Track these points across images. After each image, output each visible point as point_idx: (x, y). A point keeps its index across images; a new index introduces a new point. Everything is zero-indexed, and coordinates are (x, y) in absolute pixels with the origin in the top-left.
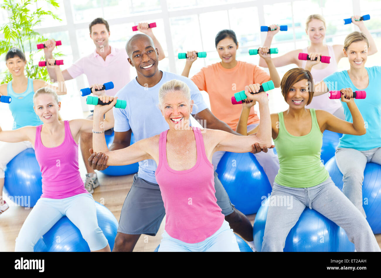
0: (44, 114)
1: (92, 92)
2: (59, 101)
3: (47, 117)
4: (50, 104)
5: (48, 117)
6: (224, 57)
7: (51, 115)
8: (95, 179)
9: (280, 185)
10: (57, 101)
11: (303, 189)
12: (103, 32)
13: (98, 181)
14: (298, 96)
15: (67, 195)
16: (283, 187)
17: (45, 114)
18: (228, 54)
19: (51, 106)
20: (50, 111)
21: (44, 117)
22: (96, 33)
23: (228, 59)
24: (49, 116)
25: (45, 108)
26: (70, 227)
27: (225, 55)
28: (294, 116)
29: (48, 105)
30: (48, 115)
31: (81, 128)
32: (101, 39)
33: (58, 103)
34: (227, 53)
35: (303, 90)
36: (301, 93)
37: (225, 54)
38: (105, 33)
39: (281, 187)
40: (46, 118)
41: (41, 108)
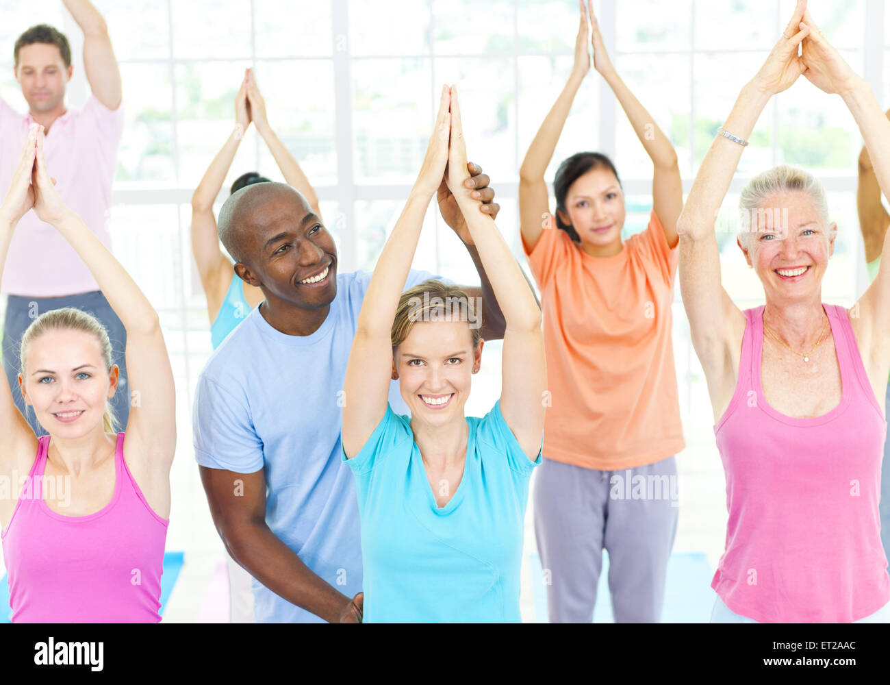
0: (55, 404)
3: (64, 416)
4: (85, 370)
5: (68, 416)
7: (83, 411)
19: (86, 376)
21: (55, 415)
22: (29, 71)
25: (64, 381)
40: (60, 419)
41: (49, 379)
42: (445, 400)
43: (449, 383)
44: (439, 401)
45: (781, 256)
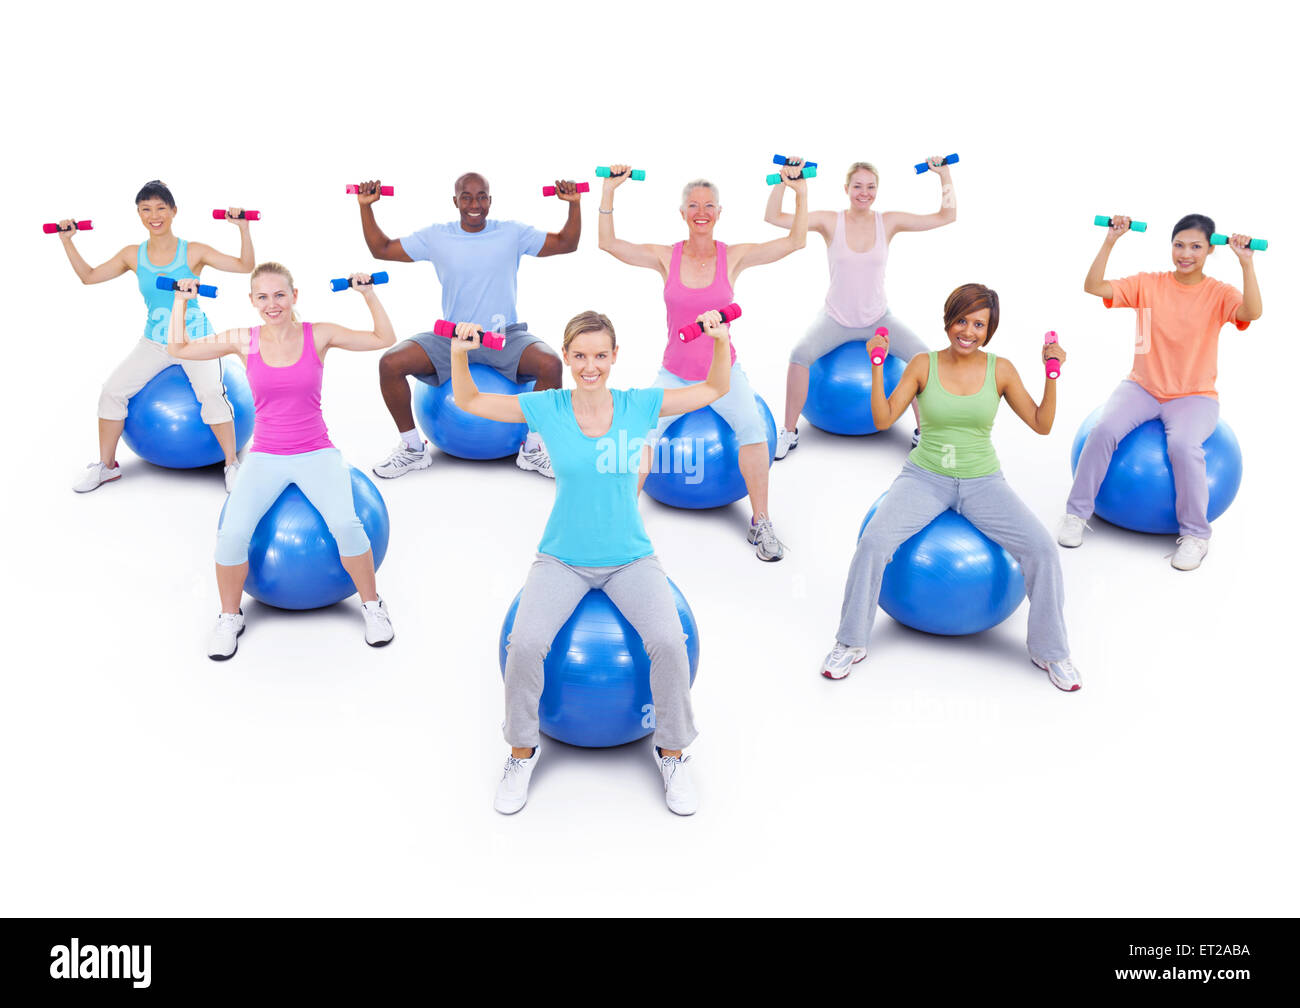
0: (267, 309)
1: (351, 285)
2: (295, 287)
3: (272, 314)
4: (280, 293)
5: (274, 314)
6: (1180, 263)
7: (280, 312)
10: (292, 286)
11: (952, 480)
14: (968, 332)
15: (301, 449)
17: (270, 308)
18: (1189, 259)
20: (278, 305)
21: (267, 314)
24: (275, 312)
25: (271, 298)
26: (302, 504)
27: (1184, 259)
29: (275, 293)
30: (274, 310)
31: (331, 340)
33: (293, 290)
34: (1187, 256)
36: (974, 329)
37: (1183, 257)
40: (270, 316)
41: (264, 297)
45: (698, 214)
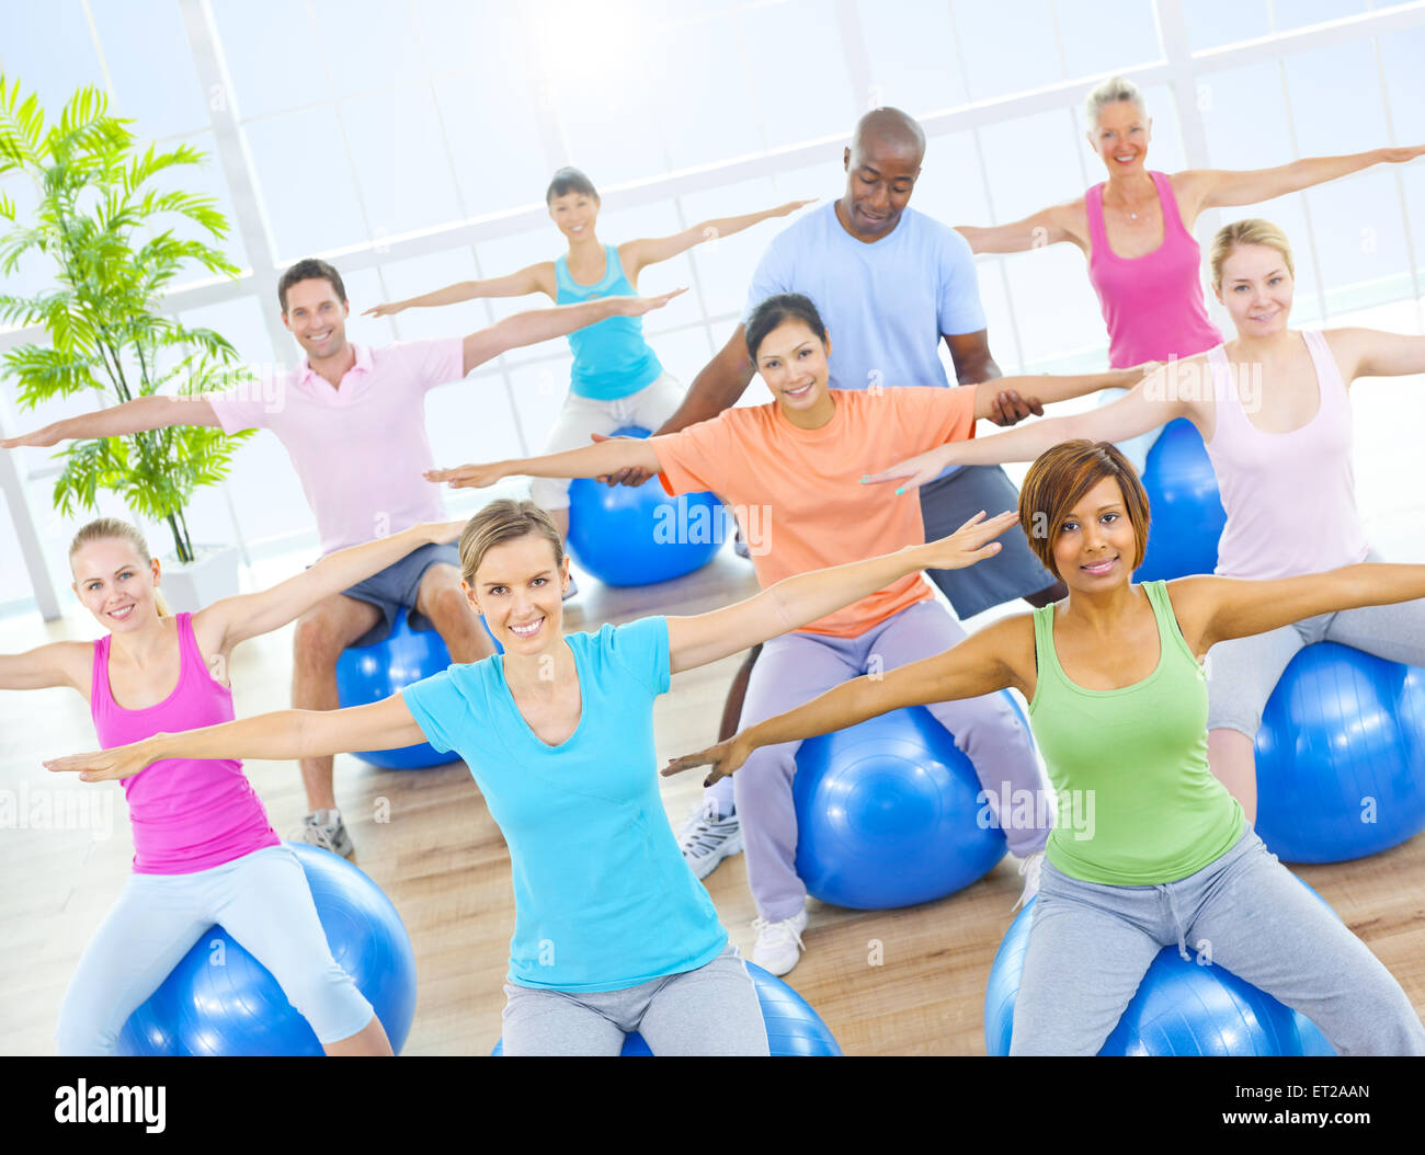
0: (107, 605)
2: (152, 557)
3: (118, 613)
4: (126, 570)
5: (123, 612)
6: (787, 392)
7: (133, 606)
8: (336, 829)
9: (1066, 876)
10: (146, 556)
11: (1152, 893)
12: (325, 306)
13: (346, 837)
14: (1097, 544)
16: (1075, 883)
17: (111, 603)
18: (800, 381)
19: (128, 575)
20: (126, 594)
21: (109, 614)
22: (301, 312)
23: (803, 395)
24: (123, 608)
25: (109, 584)
27: (792, 383)
28: (1088, 621)
29: (116, 573)
30: (120, 606)
32: (321, 328)
33: (150, 562)
34: (795, 377)
35: (1107, 517)
36: (1105, 531)
37: (789, 381)
38: (331, 310)
39: (1070, 883)
40: (115, 617)
41: (97, 584)
42: (535, 626)
43: (538, 607)
44: (530, 628)
45: (1117, 146)
